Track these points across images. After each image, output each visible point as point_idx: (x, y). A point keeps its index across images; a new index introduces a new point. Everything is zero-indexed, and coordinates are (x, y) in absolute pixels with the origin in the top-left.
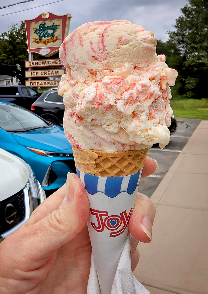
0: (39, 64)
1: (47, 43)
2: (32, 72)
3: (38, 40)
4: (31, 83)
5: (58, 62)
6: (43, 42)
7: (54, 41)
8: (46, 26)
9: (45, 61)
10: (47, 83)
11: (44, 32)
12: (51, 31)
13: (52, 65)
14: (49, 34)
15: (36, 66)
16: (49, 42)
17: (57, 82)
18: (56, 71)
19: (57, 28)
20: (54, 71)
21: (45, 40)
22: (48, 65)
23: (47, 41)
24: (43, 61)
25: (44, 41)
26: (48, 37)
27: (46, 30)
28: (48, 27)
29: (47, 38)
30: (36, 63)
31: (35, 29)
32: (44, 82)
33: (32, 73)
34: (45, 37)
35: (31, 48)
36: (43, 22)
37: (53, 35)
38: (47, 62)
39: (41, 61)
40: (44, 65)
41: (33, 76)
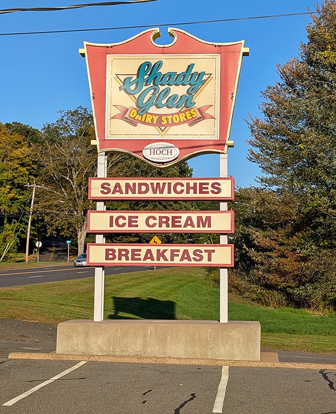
0: (140, 192)
1: (168, 125)
2: (115, 215)
3: (133, 114)
4: (107, 251)
5: (210, 189)
6: (152, 120)
7: (193, 122)
8: (163, 70)
9: (161, 182)
10: (168, 255)
11: (155, 90)
12: (179, 91)
13: (188, 196)
14: (175, 97)
15: (130, 195)
16: (173, 124)
17: (206, 251)
18: (204, 215)
19: (203, 83)
20: (194, 216)
21: (160, 116)
22: (173, 195)
23: (167, 119)
24: (155, 182)
25: (155, 118)
26: (168, 107)
27: (162, 85)
28: (170, 75)
29: (164, 111)
30: (127, 185)
31: (122, 78)
32: (158, 251)
33: (111, 218)
34: (158, 107)
35: (106, 138)
36: (153, 59)
37: (187, 102)
38: (170, 184)
39: (148, 182)
40: (158, 195)
41: (115, 228)
